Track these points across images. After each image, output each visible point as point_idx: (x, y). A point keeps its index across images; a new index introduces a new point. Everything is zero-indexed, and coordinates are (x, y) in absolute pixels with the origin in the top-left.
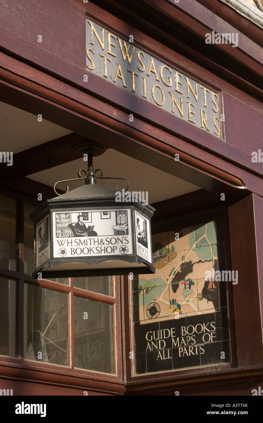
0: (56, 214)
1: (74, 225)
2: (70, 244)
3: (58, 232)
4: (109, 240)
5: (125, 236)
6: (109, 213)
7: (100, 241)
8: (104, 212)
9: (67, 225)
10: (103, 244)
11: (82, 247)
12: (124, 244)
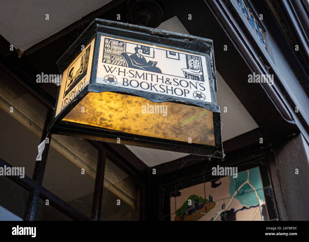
0: (105, 38)
1: (129, 55)
2: (122, 74)
3: (105, 57)
4: (178, 82)
5: (200, 82)
6: (177, 54)
7: (165, 80)
8: (170, 52)
9: (119, 53)
10: (170, 83)
11: (140, 81)
12: (198, 90)
